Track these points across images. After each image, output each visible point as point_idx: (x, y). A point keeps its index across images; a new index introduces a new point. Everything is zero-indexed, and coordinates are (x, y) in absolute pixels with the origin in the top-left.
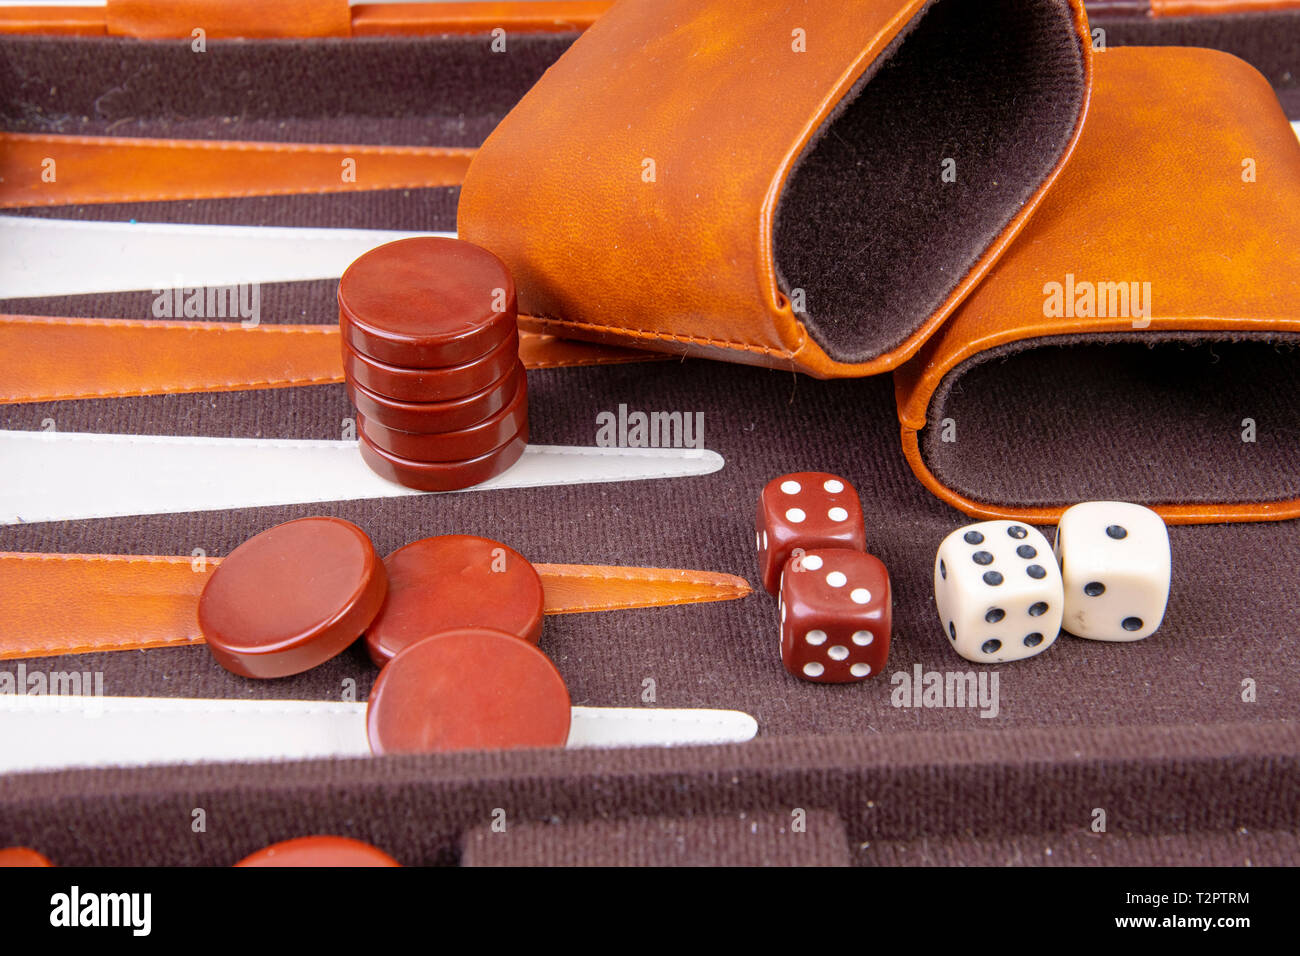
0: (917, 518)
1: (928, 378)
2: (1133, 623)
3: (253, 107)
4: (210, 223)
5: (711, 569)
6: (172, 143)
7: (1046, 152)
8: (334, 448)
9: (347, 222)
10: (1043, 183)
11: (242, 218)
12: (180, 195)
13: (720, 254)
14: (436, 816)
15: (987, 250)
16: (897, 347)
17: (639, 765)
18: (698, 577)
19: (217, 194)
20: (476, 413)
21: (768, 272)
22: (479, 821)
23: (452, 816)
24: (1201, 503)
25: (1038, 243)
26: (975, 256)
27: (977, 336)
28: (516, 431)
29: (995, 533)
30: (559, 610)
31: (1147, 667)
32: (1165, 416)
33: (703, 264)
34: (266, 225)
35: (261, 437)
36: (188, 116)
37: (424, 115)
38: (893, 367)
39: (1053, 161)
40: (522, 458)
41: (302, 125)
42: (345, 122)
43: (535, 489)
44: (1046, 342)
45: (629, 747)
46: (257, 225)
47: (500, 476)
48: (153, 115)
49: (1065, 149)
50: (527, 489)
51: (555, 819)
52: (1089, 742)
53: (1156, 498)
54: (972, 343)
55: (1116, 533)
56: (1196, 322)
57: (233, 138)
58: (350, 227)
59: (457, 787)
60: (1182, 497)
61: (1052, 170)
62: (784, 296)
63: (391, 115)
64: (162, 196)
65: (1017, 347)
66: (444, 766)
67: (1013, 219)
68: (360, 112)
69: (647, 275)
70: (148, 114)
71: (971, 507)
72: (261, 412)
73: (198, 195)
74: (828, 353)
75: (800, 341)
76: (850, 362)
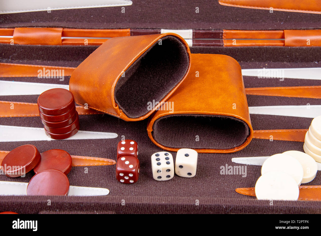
0: (154, 149)
1: (151, 122)
2: (190, 174)
3: (43, 58)
4: (29, 82)
5: (109, 158)
6: (26, 65)
7: (181, 76)
8: (40, 130)
9: (56, 83)
10: (179, 83)
11: (35, 81)
12: (24, 76)
13: (106, 95)
14: (34, 209)
15: (166, 96)
16: (144, 115)
17: (74, 200)
18: (106, 160)
19: (32, 76)
20: (66, 123)
21: (113, 100)
22: (42, 210)
23: (37, 209)
24: (211, 149)
25: (178, 94)
26: (163, 97)
27: (161, 114)
28: (75, 127)
29: (162, 154)
30: (76, 165)
31: (192, 183)
32: (209, 130)
33: (104, 97)
34: (40, 83)
35: (26, 127)
36: (30, 60)
37: (77, 61)
38: (143, 119)
39: (182, 78)
40: (77, 133)
41: (52, 62)
42: (61, 62)
43: (78, 140)
44: (174, 115)
45: (73, 196)
46: (38, 83)
47: (72, 137)
48: (23, 59)
49: (185, 76)
50: (76, 140)
51: (57, 210)
52: (167, 200)
53: (202, 148)
54: (160, 115)
55: (187, 155)
56: (204, 113)
57: (38, 64)
58: (56, 84)
59: (36, 203)
60: (207, 148)
61: (182, 80)
62: (117, 104)
63: (71, 61)
64: (21, 76)
65: (169, 116)
66: (35, 199)
67: (173, 89)
68: (64, 60)
69: (96, 98)
70: (22, 59)
71: (164, 148)
72: (28, 121)
73: (28, 76)
74: (128, 116)
75: (120, 114)
76: (133, 118)
